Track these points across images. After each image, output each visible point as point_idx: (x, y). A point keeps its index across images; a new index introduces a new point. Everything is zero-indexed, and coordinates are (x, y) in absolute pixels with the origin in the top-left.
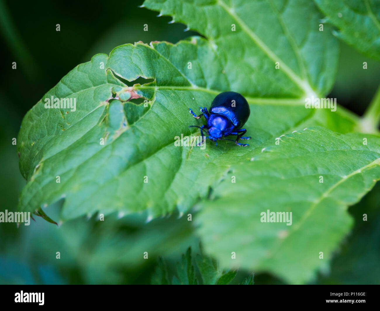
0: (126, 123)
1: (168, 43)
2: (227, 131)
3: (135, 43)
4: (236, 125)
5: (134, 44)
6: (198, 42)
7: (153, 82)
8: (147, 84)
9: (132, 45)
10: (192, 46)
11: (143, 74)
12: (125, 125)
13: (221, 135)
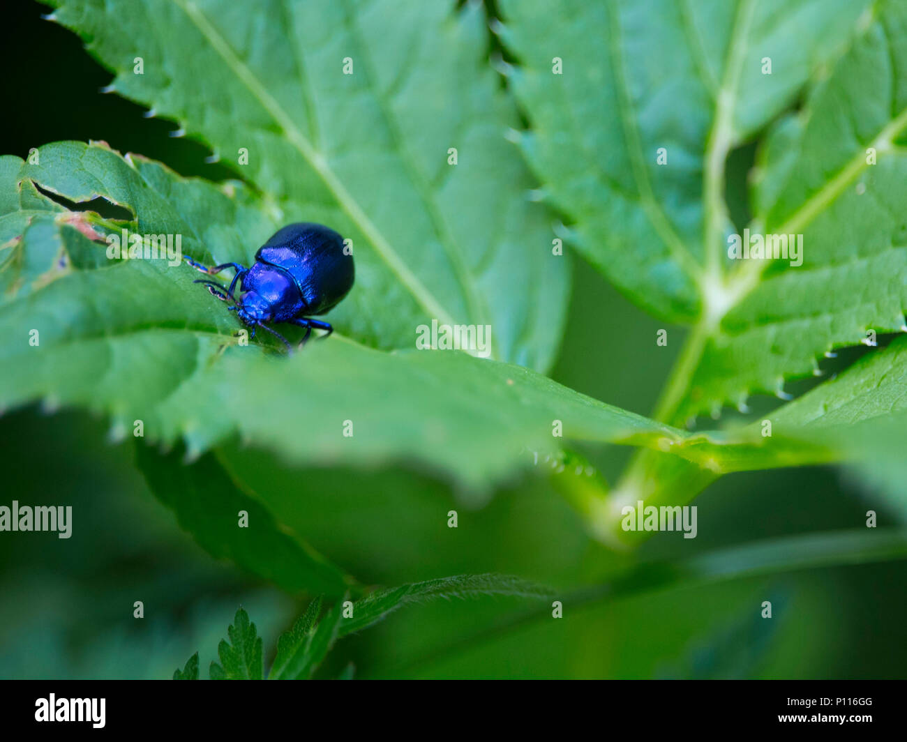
0: (67, 260)
1: (168, 171)
2: (283, 310)
3: (91, 142)
4: (309, 299)
5: (88, 143)
6: (238, 192)
7: (132, 222)
8: (116, 221)
9: (85, 144)
10: (224, 197)
11: (107, 193)
12: (63, 264)
13: (268, 317)
